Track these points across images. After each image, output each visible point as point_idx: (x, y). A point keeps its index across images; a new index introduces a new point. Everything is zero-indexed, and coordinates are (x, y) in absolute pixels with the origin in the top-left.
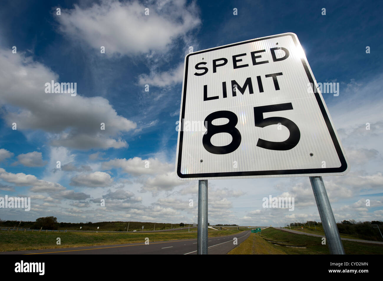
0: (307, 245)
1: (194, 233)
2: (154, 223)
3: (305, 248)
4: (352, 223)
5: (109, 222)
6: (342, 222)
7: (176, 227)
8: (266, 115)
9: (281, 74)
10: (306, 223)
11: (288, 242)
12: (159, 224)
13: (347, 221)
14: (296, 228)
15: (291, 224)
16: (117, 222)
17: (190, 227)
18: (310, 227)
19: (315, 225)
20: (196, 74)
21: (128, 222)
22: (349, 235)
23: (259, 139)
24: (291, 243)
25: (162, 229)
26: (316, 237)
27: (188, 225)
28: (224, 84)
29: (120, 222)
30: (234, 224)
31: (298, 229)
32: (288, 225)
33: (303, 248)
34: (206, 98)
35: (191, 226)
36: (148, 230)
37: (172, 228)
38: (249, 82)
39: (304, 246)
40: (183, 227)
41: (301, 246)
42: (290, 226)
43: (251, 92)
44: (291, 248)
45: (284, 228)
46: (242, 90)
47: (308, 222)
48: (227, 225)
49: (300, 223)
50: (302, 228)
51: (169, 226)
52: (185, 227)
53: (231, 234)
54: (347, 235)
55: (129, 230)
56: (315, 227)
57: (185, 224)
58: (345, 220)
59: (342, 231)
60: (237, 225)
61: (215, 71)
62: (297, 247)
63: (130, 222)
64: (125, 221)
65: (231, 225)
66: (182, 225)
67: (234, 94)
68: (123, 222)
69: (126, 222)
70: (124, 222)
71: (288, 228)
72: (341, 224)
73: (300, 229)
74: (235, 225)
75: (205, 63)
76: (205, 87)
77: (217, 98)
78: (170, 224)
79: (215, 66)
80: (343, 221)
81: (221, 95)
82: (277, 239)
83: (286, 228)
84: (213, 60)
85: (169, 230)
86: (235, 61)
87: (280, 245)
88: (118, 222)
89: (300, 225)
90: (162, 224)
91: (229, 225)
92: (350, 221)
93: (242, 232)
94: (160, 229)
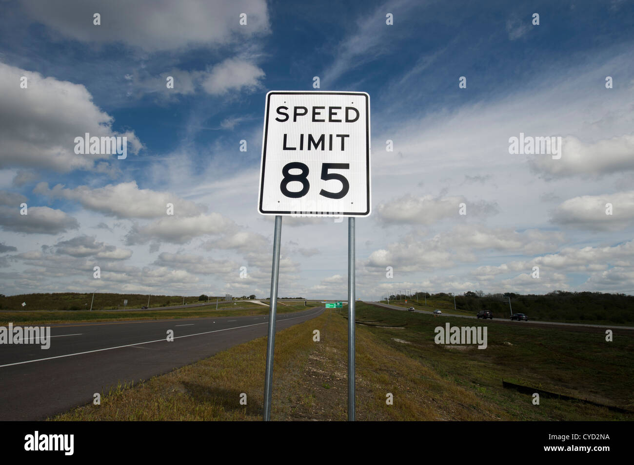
0: (407, 324)
1: (227, 311)
2: (147, 296)
3: (403, 328)
4: (478, 295)
5: (47, 294)
6: (465, 294)
7: (191, 302)
8: (330, 171)
9: (348, 136)
10: (414, 296)
11: (380, 321)
12: (157, 296)
13: (473, 293)
14: (397, 302)
15: (391, 297)
16: (65, 293)
17: (219, 301)
18: (417, 301)
19: (426, 298)
20: (277, 119)
21: (92, 294)
22: (469, 312)
23: (322, 190)
24: (384, 323)
25: (164, 306)
26: (422, 314)
27: (216, 298)
28: (302, 136)
29: (73, 294)
30: (299, 297)
31: (401, 303)
32: (386, 299)
33: (400, 328)
34: (285, 148)
35: (222, 300)
36: (134, 307)
37: (185, 304)
38: (322, 138)
39: (402, 326)
40: (206, 302)
41: (397, 327)
42: (389, 299)
43: (323, 149)
44: (384, 328)
45: (379, 302)
46: (316, 146)
47: (417, 293)
48: (287, 298)
49: (405, 296)
50: (406, 302)
51: (179, 300)
52: (209, 302)
53: (291, 311)
54: (467, 311)
55: (94, 308)
56: (426, 301)
57: (209, 296)
58: (470, 291)
59: (461, 307)
60: (304, 299)
61: (295, 120)
62: (392, 328)
63: (96, 295)
64: (84, 293)
65: (294, 299)
66: (203, 298)
67: (309, 148)
68: (80, 294)
69: (86, 294)
70: (82, 294)
71: (386, 302)
72: (463, 296)
73: (402, 303)
74: (301, 298)
75: (286, 108)
76: (285, 136)
77: (295, 149)
78: (180, 297)
79: (296, 114)
80: (466, 292)
81: (298, 147)
82: (365, 318)
83: (381, 302)
84: (295, 107)
85: (177, 307)
86: (314, 114)
87: (367, 325)
88: (68, 294)
89: (404, 297)
90: (163, 297)
91: (291, 298)
92: (476, 293)
93: (312, 308)
94: (159, 305)
